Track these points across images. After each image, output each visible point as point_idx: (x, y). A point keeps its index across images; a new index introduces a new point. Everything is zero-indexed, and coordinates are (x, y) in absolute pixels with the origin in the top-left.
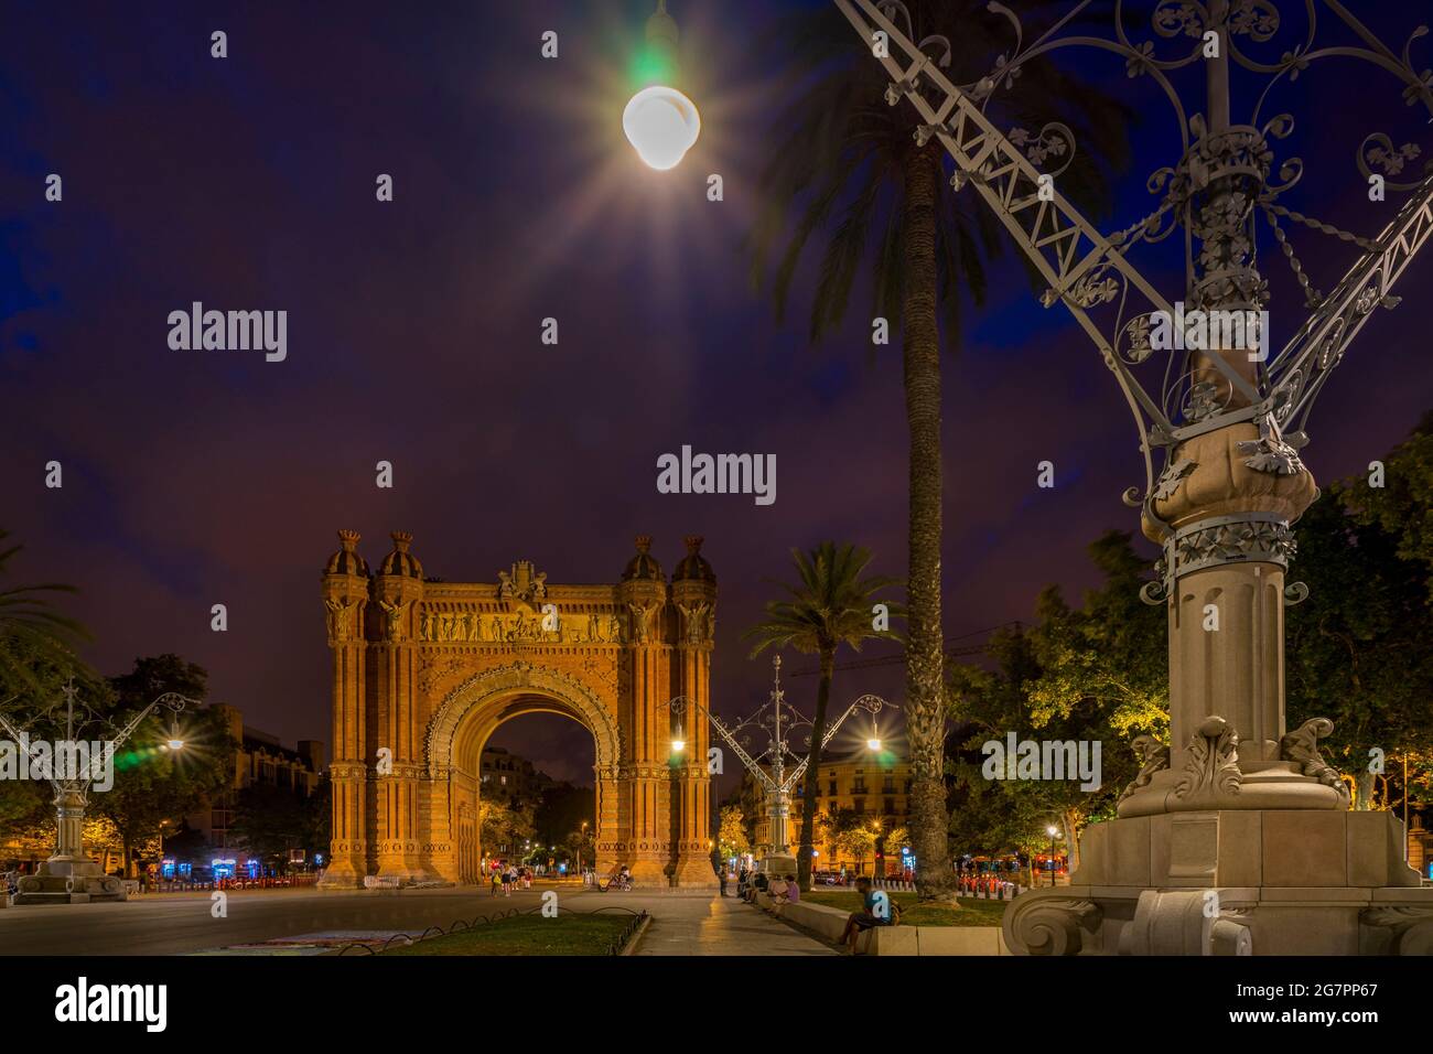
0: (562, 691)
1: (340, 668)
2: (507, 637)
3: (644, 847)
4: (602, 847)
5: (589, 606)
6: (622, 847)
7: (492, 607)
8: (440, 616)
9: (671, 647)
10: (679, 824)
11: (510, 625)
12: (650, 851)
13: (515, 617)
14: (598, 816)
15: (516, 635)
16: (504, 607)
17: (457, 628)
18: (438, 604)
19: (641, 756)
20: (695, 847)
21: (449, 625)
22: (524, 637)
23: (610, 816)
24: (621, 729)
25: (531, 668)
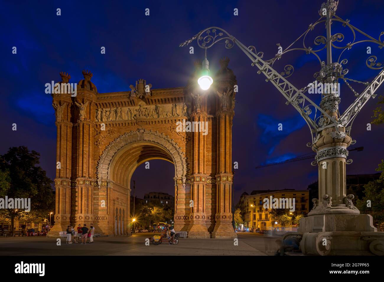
0: (159, 141)
1: (59, 135)
2: (134, 117)
3: (197, 217)
4: (177, 218)
5: (172, 99)
6: (187, 218)
7: (127, 103)
8: (104, 109)
9: (212, 116)
10: (216, 206)
11: (135, 111)
12: (201, 219)
13: (138, 108)
14: (176, 202)
15: (138, 116)
16: (132, 103)
17: (111, 114)
18: (103, 104)
19: (196, 171)
20: (224, 217)
21: (108, 113)
22: (141, 117)
23: (181, 203)
24: (187, 158)
25: (144, 131)
